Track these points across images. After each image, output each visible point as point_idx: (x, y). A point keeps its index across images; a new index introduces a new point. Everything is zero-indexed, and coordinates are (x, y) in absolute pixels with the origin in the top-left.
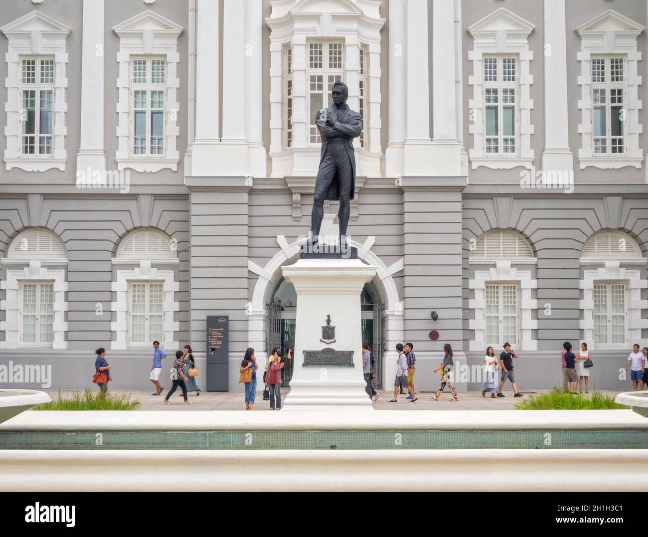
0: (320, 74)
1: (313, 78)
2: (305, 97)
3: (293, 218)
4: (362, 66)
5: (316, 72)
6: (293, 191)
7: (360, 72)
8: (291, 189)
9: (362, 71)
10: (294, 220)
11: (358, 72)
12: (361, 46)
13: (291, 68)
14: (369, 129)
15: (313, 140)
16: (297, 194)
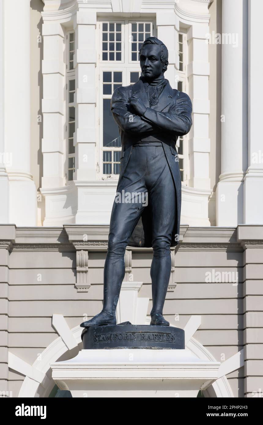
0: (118, 70)
1: (107, 76)
2: (95, 103)
3: (75, 287)
4: (181, 59)
5: (112, 66)
6: (77, 247)
7: (178, 67)
8: (74, 243)
9: (181, 65)
10: (79, 290)
11: (175, 67)
12: (180, 28)
13: (74, 60)
14: (191, 153)
15: (107, 170)
16: (82, 251)
